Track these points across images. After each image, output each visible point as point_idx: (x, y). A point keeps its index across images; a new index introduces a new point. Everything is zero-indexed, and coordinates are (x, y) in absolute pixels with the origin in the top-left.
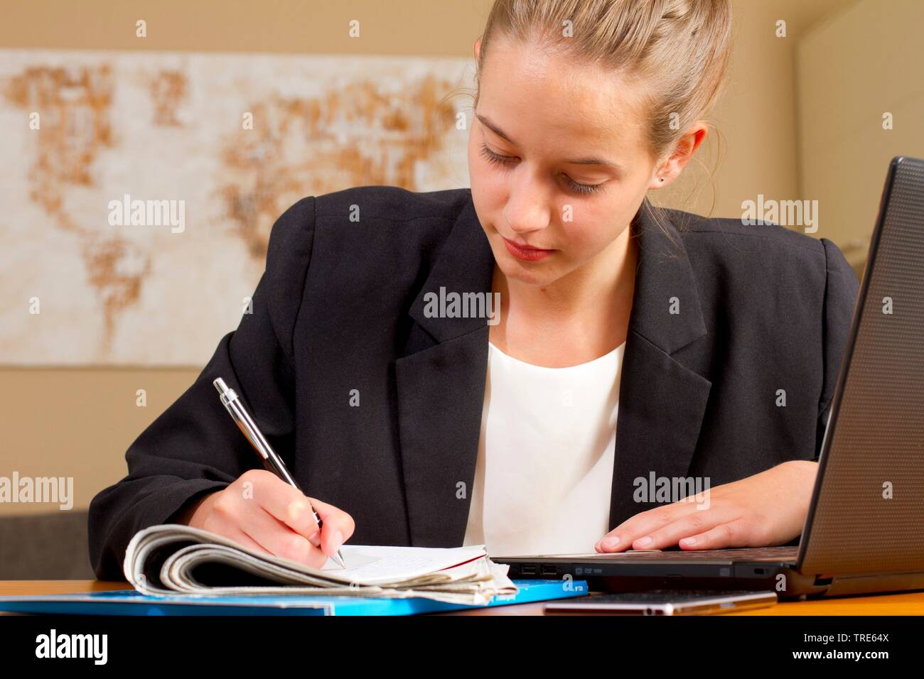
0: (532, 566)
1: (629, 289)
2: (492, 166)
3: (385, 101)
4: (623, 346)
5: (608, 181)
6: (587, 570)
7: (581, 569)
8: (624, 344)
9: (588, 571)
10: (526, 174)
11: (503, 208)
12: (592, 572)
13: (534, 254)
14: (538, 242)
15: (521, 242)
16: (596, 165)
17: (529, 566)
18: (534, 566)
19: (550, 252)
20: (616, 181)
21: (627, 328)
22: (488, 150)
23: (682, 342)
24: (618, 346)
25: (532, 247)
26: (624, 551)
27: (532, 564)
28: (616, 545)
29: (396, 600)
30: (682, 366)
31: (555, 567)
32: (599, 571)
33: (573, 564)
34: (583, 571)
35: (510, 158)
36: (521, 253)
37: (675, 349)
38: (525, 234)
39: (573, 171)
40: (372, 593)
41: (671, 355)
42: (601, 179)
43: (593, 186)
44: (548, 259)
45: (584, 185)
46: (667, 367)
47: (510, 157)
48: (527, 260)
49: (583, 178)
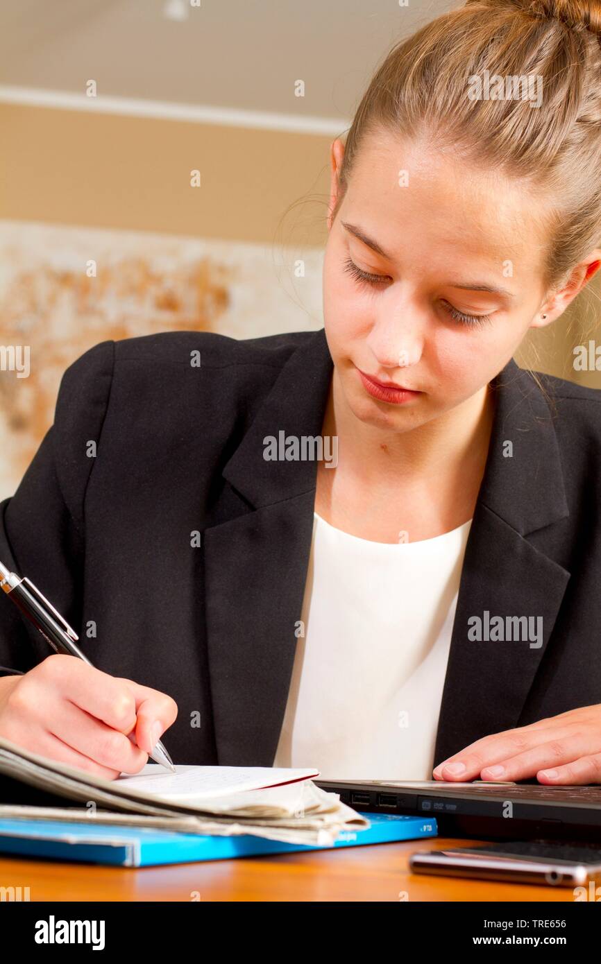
0: (364, 795)
1: (481, 456)
2: (357, 286)
3: (157, 279)
4: (469, 523)
5: (496, 311)
6: (437, 804)
7: (429, 804)
8: (471, 521)
9: (439, 806)
10: (400, 296)
11: (366, 336)
12: (444, 807)
13: (397, 395)
14: (402, 380)
15: (384, 378)
16: (484, 292)
17: (361, 795)
18: (368, 795)
19: (416, 393)
20: (503, 313)
21: (475, 503)
22: (354, 267)
23: (539, 522)
24: (463, 524)
25: (397, 385)
26: (470, 781)
27: (367, 793)
28: (461, 773)
29: (217, 837)
30: (537, 551)
31: (395, 798)
32: (453, 807)
33: (419, 796)
34: (432, 805)
35: (380, 279)
36: (380, 392)
37: (531, 531)
38: (390, 368)
39: (457, 297)
40: (187, 826)
41: (525, 537)
42: (488, 308)
43: (478, 318)
44: (412, 402)
45: (468, 315)
46: (519, 549)
47: (380, 277)
48: (388, 401)
49: (469, 307)
